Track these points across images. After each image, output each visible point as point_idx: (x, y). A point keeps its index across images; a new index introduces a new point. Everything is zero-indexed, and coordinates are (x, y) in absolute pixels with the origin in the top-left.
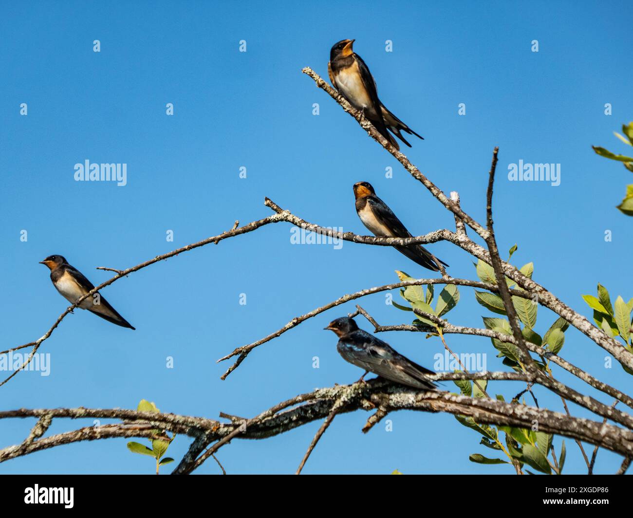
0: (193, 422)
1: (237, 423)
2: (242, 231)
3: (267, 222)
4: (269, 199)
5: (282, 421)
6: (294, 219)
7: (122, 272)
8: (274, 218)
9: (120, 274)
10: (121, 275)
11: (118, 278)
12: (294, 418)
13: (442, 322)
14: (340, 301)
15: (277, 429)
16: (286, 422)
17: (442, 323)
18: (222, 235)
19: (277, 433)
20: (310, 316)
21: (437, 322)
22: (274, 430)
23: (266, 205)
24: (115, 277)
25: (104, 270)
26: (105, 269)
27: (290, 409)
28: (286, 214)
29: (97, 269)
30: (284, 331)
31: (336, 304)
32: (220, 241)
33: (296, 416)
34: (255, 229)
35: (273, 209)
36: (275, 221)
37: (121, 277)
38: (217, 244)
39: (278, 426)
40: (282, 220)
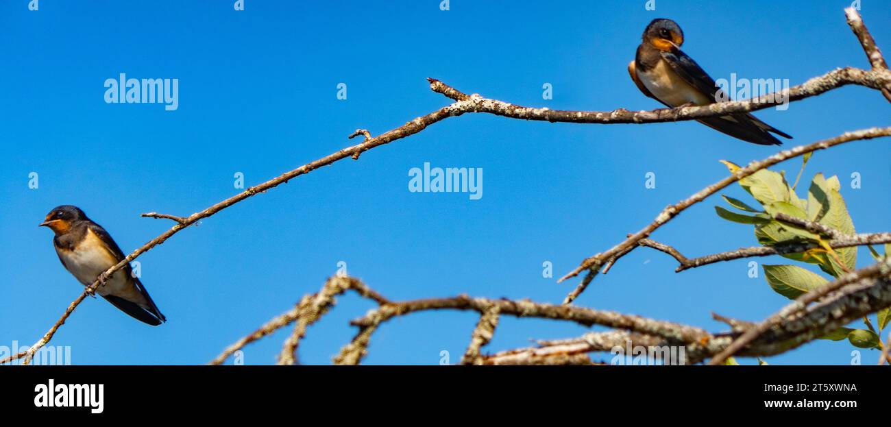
0: (671, 331)
1: (739, 329)
2: (401, 134)
3: (444, 115)
4: (437, 81)
5: (816, 321)
6: (496, 105)
7: (185, 220)
8: (459, 107)
9: (181, 223)
10: (183, 225)
11: (177, 230)
12: (838, 313)
13: (828, 230)
14: (744, 172)
15: (804, 336)
16: (822, 321)
17: (829, 232)
18: (366, 143)
19: (804, 342)
20: (697, 201)
21: (818, 231)
22: (799, 339)
23: (435, 91)
24: (173, 229)
25: (153, 218)
26: (155, 217)
27: (831, 298)
28: (479, 100)
29: (143, 216)
30: (656, 228)
31: (739, 177)
32: (363, 153)
33: (841, 309)
34: (422, 129)
35: (448, 95)
36: (460, 113)
37: (184, 227)
38: (357, 158)
39: (806, 330)
40: (471, 110)
